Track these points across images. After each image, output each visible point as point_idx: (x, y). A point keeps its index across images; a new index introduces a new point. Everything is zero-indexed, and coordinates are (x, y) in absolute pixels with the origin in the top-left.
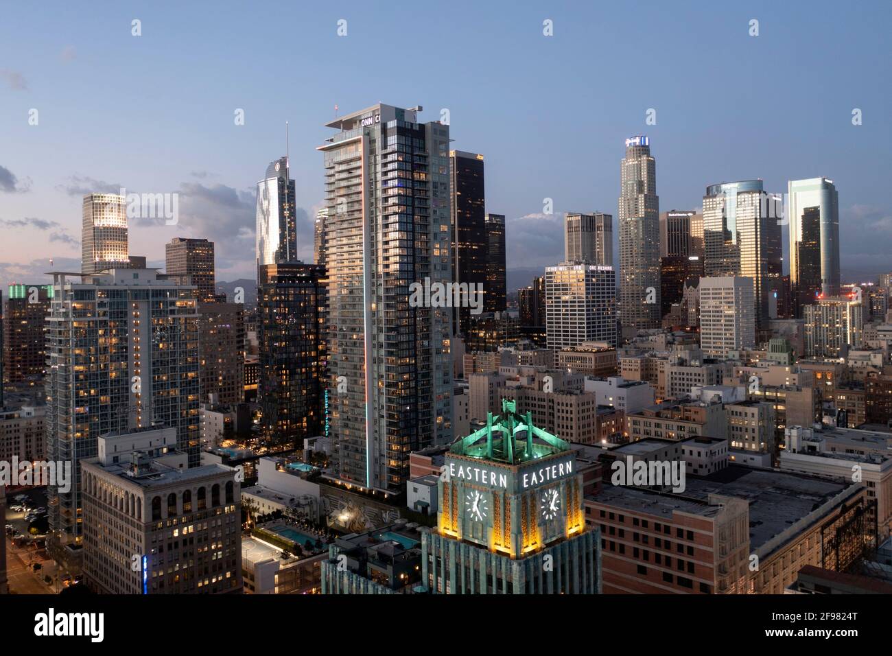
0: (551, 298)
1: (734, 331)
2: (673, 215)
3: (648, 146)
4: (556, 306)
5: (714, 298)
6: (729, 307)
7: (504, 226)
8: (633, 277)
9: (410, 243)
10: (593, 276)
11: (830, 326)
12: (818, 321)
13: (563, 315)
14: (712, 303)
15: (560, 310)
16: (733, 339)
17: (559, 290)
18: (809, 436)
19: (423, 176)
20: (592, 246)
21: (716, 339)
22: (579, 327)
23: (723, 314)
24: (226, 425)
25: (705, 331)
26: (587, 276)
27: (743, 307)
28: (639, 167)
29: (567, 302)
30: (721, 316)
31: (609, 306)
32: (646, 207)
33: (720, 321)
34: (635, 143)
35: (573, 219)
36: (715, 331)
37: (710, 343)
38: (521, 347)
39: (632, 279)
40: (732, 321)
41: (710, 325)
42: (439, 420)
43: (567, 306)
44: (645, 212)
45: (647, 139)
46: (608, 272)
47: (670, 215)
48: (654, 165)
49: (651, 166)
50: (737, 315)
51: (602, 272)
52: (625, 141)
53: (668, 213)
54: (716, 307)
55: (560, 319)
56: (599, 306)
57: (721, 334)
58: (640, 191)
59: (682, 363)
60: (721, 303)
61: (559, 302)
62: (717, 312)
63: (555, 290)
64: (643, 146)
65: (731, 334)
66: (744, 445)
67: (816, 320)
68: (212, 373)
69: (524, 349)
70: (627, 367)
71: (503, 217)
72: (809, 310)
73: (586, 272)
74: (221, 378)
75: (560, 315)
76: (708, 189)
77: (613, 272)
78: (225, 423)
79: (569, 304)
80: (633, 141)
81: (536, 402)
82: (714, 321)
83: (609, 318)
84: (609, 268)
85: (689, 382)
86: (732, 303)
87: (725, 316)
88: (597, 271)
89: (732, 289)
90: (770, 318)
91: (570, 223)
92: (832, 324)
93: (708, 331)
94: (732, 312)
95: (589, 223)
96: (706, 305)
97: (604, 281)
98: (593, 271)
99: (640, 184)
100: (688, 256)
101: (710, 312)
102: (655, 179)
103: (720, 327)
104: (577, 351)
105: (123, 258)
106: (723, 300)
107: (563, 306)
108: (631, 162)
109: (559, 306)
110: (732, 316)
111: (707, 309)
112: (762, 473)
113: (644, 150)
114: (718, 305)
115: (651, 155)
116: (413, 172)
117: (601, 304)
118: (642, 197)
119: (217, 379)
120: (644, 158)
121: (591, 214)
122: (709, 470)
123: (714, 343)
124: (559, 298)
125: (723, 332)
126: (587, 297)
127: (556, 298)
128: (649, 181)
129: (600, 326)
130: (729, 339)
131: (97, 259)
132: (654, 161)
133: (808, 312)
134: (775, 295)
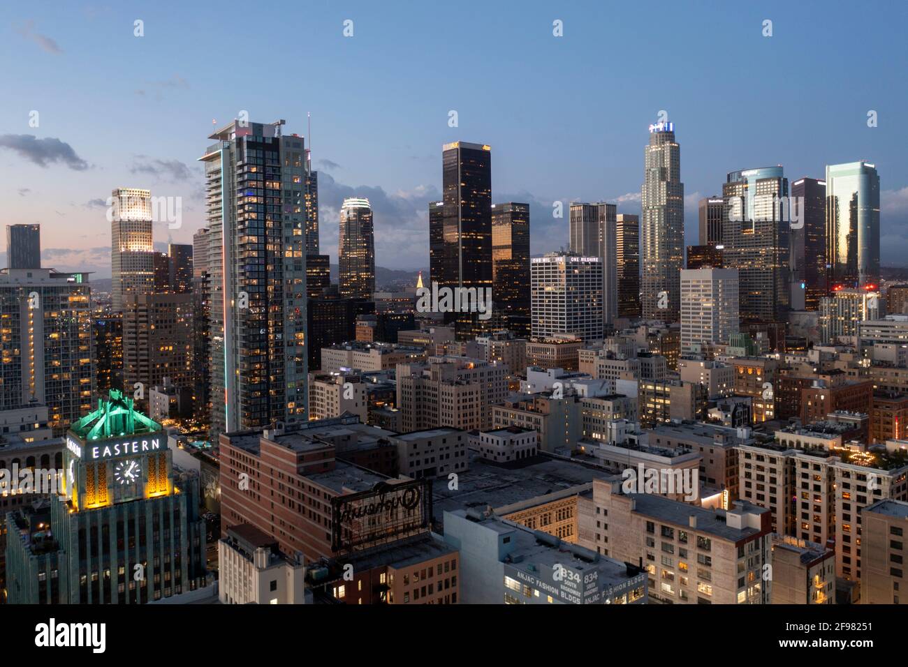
0: (536, 289)
1: (711, 325)
2: (714, 201)
3: (673, 132)
4: (540, 297)
5: (693, 291)
6: (707, 300)
7: (528, 214)
8: (654, 266)
9: (261, 246)
10: (576, 268)
11: (846, 319)
12: (834, 313)
13: (547, 305)
14: (691, 295)
15: (543, 301)
16: (710, 332)
17: (543, 281)
18: (633, 429)
19: (276, 185)
20: (595, 236)
21: (695, 331)
22: (560, 318)
23: (701, 307)
24: (172, 406)
25: (685, 324)
26: (567, 268)
27: (723, 299)
28: (662, 155)
29: (549, 293)
30: (699, 309)
31: (594, 297)
32: (668, 195)
33: (699, 313)
34: (658, 129)
35: (576, 208)
36: (694, 324)
37: (689, 336)
38: (496, 338)
39: (653, 269)
40: (710, 314)
41: (689, 317)
42: (291, 405)
43: (550, 297)
44: (667, 200)
45: (671, 124)
46: (593, 263)
47: (710, 201)
48: (679, 151)
49: (675, 153)
50: (716, 307)
51: (587, 264)
52: (649, 127)
53: (708, 199)
54: (695, 300)
55: (543, 310)
56: (583, 297)
57: (699, 327)
58: (663, 178)
59: (611, 356)
60: (699, 295)
61: (543, 293)
62: (695, 304)
63: (540, 281)
64: (667, 132)
65: (709, 327)
66: (602, 437)
67: (832, 312)
68: (180, 359)
69: (499, 339)
70: (584, 359)
71: (527, 206)
72: (825, 303)
73: (567, 263)
74: (188, 363)
75: (543, 306)
76: (729, 176)
77: (599, 263)
78: (170, 404)
79: (551, 295)
80: (656, 127)
81: (430, 391)
82: (693, 313)
83: (594, 309)
84: (595, 260)
85: (614, 375)
86: (710, 295)
87: (704, 309)
88: (580, 263)
89: (710, 281)
90: (793, 310)
91: (573, 212)
92: (848, 317)
93: (688, 324)
94: (709, 305)
95: (591, 213)
96: (687, 297)
97: (588, 272)
98: (575, 263)
99: (663, 171)
100: (716, 244)
101: (689, 304)
102: (679, 165)
103: (698, 320)
104: (546, 343)
105: (148, 248)
106: (701, 293)
107: (547, 297)
108: (654, 148)
109: (543, 297)
110: (709, 309)
111: (686, 301)
112: (561, 462)
113: (668, 135)
114: (697, 297)
115: (677, 140)
116: (264, 182)
117: (586, 296)
118: (664, 184)
119: (184, 363)
120: (668, 144)
121: (595, 204)
122: (508, 458)
123: (693, 336)
124: (543, 289)
125: (701, 325)
126: (568, 289)
127: (540, 289)
128: (672, 168)
129: (583, 318)
130: (707, 332)
131: (123, 250)
132: (678, 147)
133: (824, 305)
134: (803, 286)
